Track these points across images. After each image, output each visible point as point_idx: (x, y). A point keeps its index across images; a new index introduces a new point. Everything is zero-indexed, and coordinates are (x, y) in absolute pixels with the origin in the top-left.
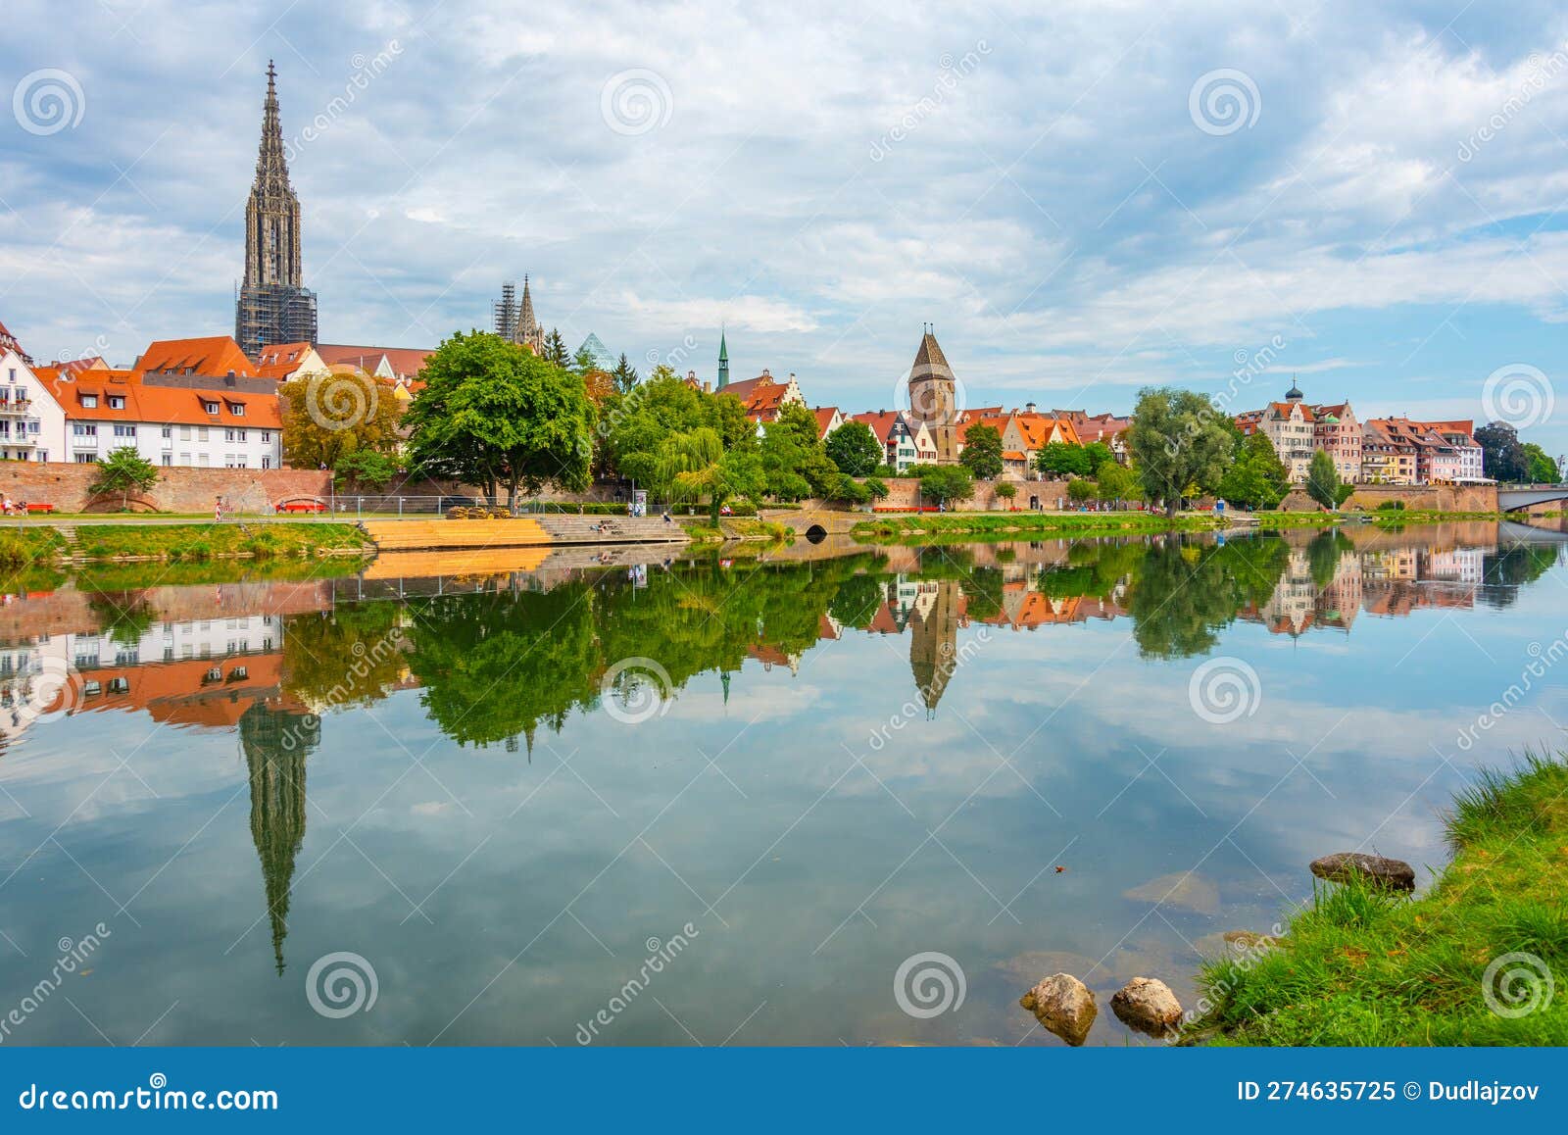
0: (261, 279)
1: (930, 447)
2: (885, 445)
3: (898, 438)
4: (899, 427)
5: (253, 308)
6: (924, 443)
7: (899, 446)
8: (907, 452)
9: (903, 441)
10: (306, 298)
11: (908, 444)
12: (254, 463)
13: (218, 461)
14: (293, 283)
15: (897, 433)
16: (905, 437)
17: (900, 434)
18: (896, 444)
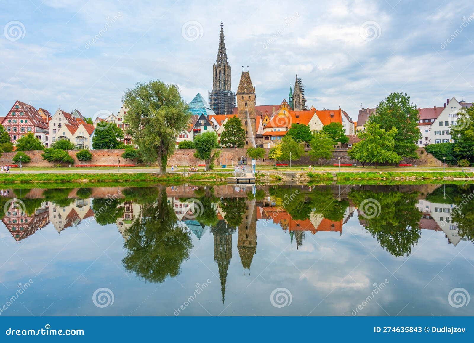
0: (216, 89)
2: (192, 131)
3: (202, 128)
4: (203, 122)
5: (213, 98)
7: (203, 131)
9: (205, 129)
10: (227, 93)
15: (201, 125)
16: (208, 127)
17: (203, 125)
18: (200, 130)
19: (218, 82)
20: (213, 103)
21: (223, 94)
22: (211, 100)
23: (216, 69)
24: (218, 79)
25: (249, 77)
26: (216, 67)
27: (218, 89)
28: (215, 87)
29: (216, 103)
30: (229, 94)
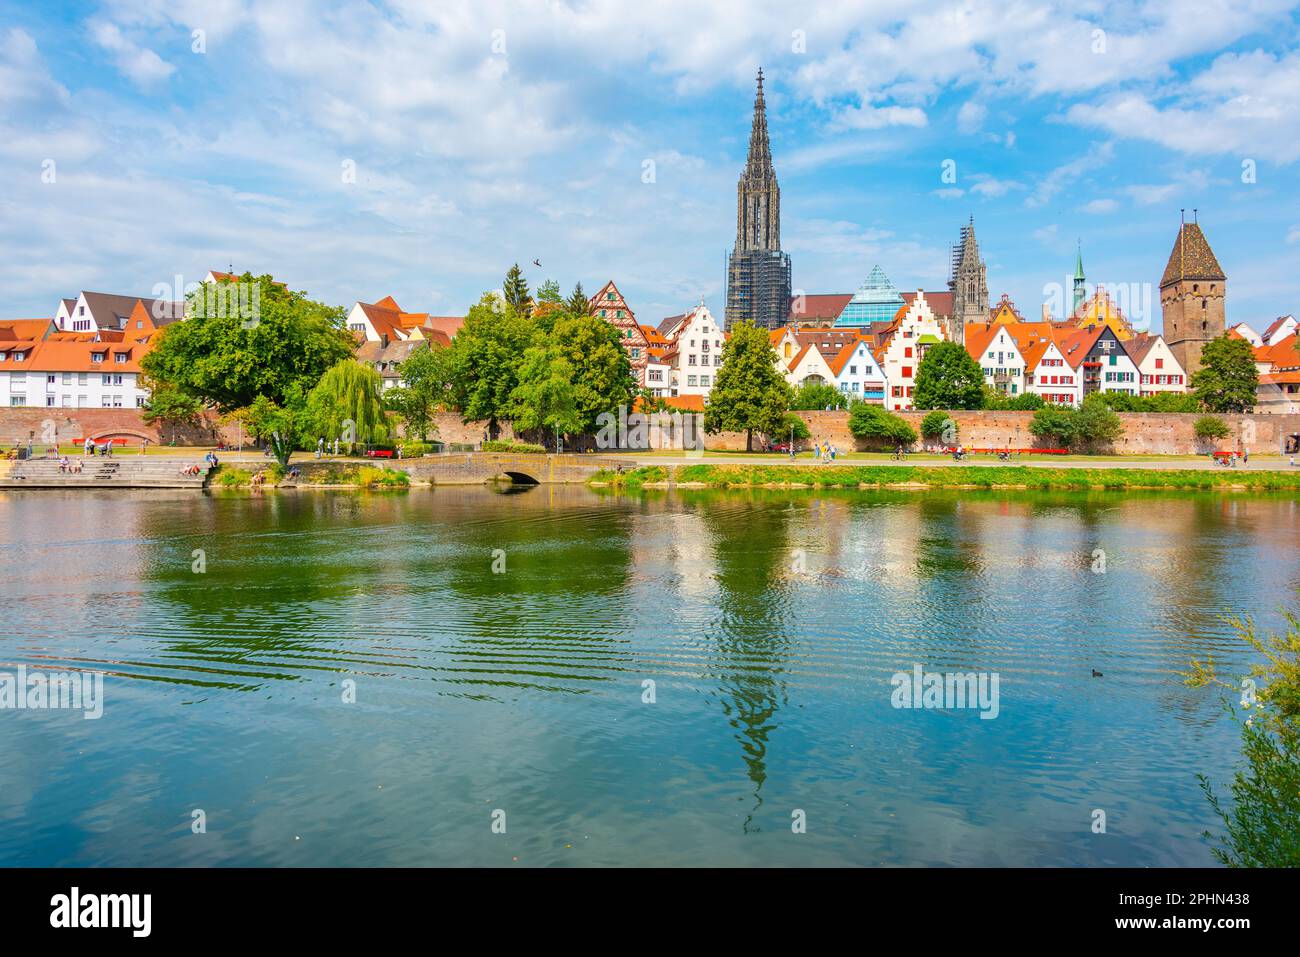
0: (745, 248)
1: (1172, 367)
2: (1081, 369)
3: (1104, 360)
4: (1106, 345)
5: (737, 271)
6: (1159, 363)
7: (1107, 368)
8: (1121, 377)
9: (1113, 362)
10: (779, 258)
11: (1124, 364)
12: (129, 403)
13: (94, 402)
14: (770, 247)
15: (1102, 353)
16: (1118, 357)
17: (1107, 354)
18: (1100, 367)
19: (752, 229)
20: (737, 284)
21: (766, 260)
22: (732, 277)
23: (745, 195)
24: (751, 219)
25: (1202, 236)
26: (744, 189)
27: (751, 247)
28: (743, 242)
29: (746, 284)
30: (783, 260)
